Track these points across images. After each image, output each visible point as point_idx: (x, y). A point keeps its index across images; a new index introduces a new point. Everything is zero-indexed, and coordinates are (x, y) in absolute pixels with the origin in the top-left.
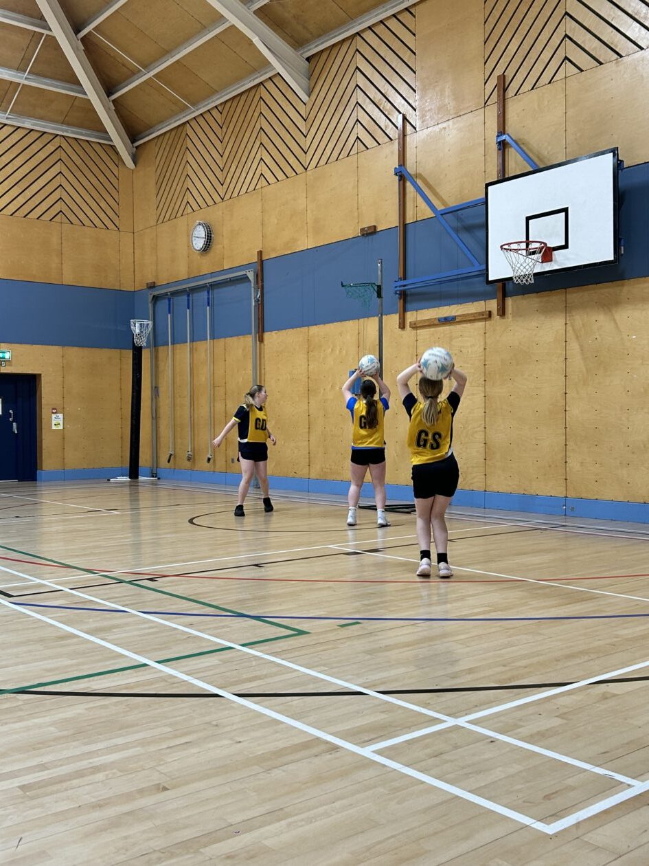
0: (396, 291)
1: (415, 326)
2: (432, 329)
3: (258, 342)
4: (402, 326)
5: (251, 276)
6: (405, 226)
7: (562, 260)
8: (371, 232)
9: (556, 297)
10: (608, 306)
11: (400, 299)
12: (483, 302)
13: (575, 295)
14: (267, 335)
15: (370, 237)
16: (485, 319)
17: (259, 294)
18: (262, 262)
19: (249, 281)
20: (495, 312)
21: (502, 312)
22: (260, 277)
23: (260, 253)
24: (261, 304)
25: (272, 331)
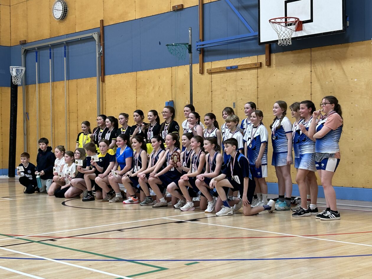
0: (197, 49)
1: (211, 72)
2: (222, 74)
3: (101, 82)
4: (202, 72)
5: (96, 36)
6: (203, 5)
7: (309, 30)
8: (179, 9)
9: (305, 54)
10: (339, 59)
11: (200, 54)
12: (256, 56)
13: (318, 53)
14: (107, 78)
15: (179, 12)
16: (257, 68)
17: (101, 49)
18: (103, 27)
19: (95, 40)
20: (264, 63)
21: (269, 64)
22: (102, 37)
23: (102, 22)
24: (102, 56)
25: (110, 74)
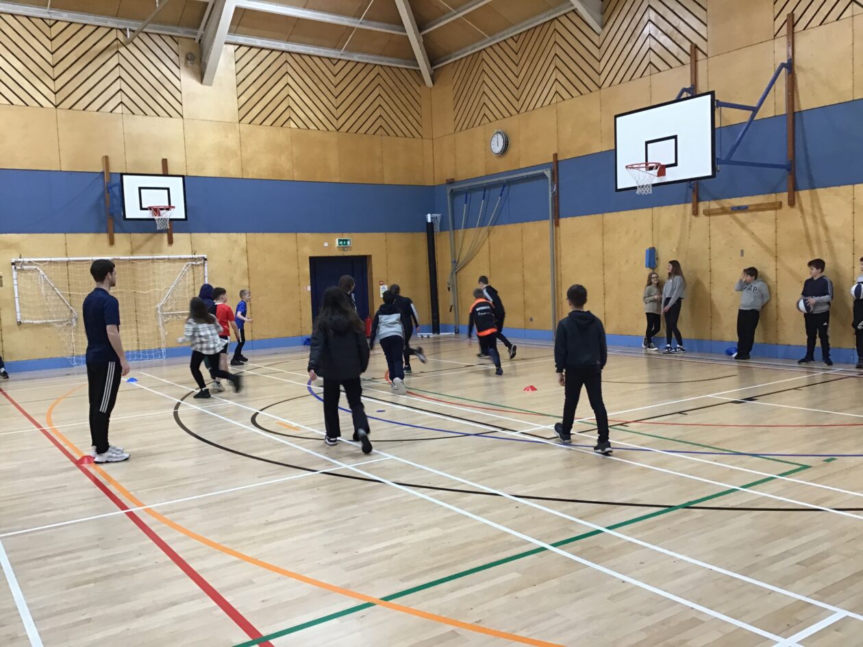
1: (709, 213)
2: (726, 216)
3: (554, 226)
4: (696, 213)
5: (548, 173)
12: (775, 194)
14: (562, 221)
16: (776, 209)
17: (555, 188)
18: (556, 162)
19: (547, 177)
20: (785, 203)
21: (792, 203)
22: (555, 174)
23: (555, 156)
24: (556, 197)
25: (563, 217)
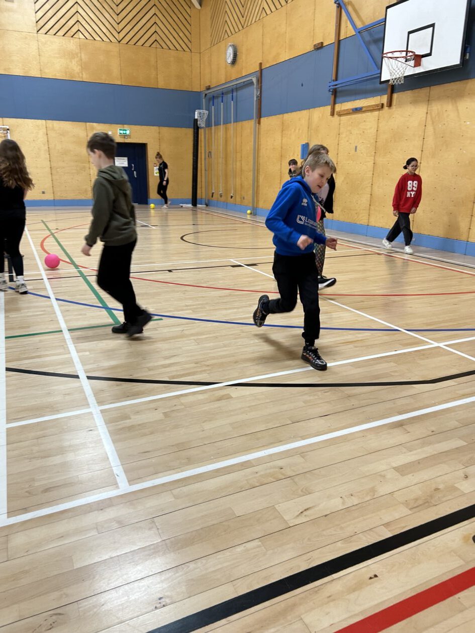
0: (330, 89)
1: (340, 115)
2: (349, 117)
3: (257, 124)
4: (332, 114)
5: (254, 80)
6: (339, 41)
7: (428, 65)
8: (320, 47)
11: (332, 94)
12: (379, 97)
14: (263, 120)
15: (320, 51)
16: (379, 110)
17: (259, 93)
18: (261, 70)
19: (253, 83)
20: (385, 104)
21: (390, 104)
22: (260, 81)
23: (261, 64)
24: (260, 99)
25: (265, 117)
